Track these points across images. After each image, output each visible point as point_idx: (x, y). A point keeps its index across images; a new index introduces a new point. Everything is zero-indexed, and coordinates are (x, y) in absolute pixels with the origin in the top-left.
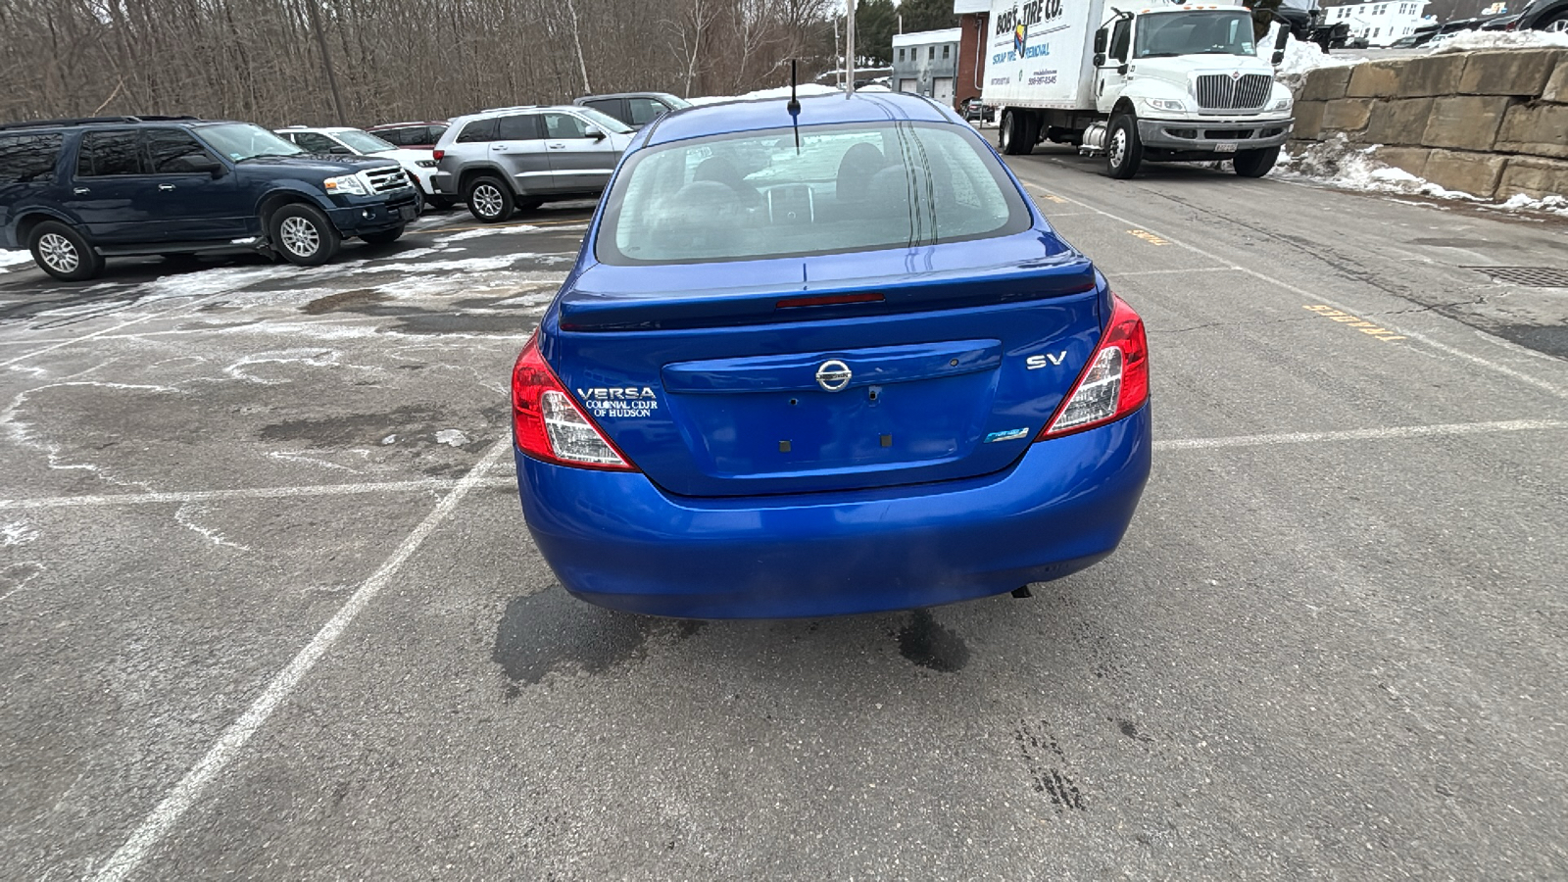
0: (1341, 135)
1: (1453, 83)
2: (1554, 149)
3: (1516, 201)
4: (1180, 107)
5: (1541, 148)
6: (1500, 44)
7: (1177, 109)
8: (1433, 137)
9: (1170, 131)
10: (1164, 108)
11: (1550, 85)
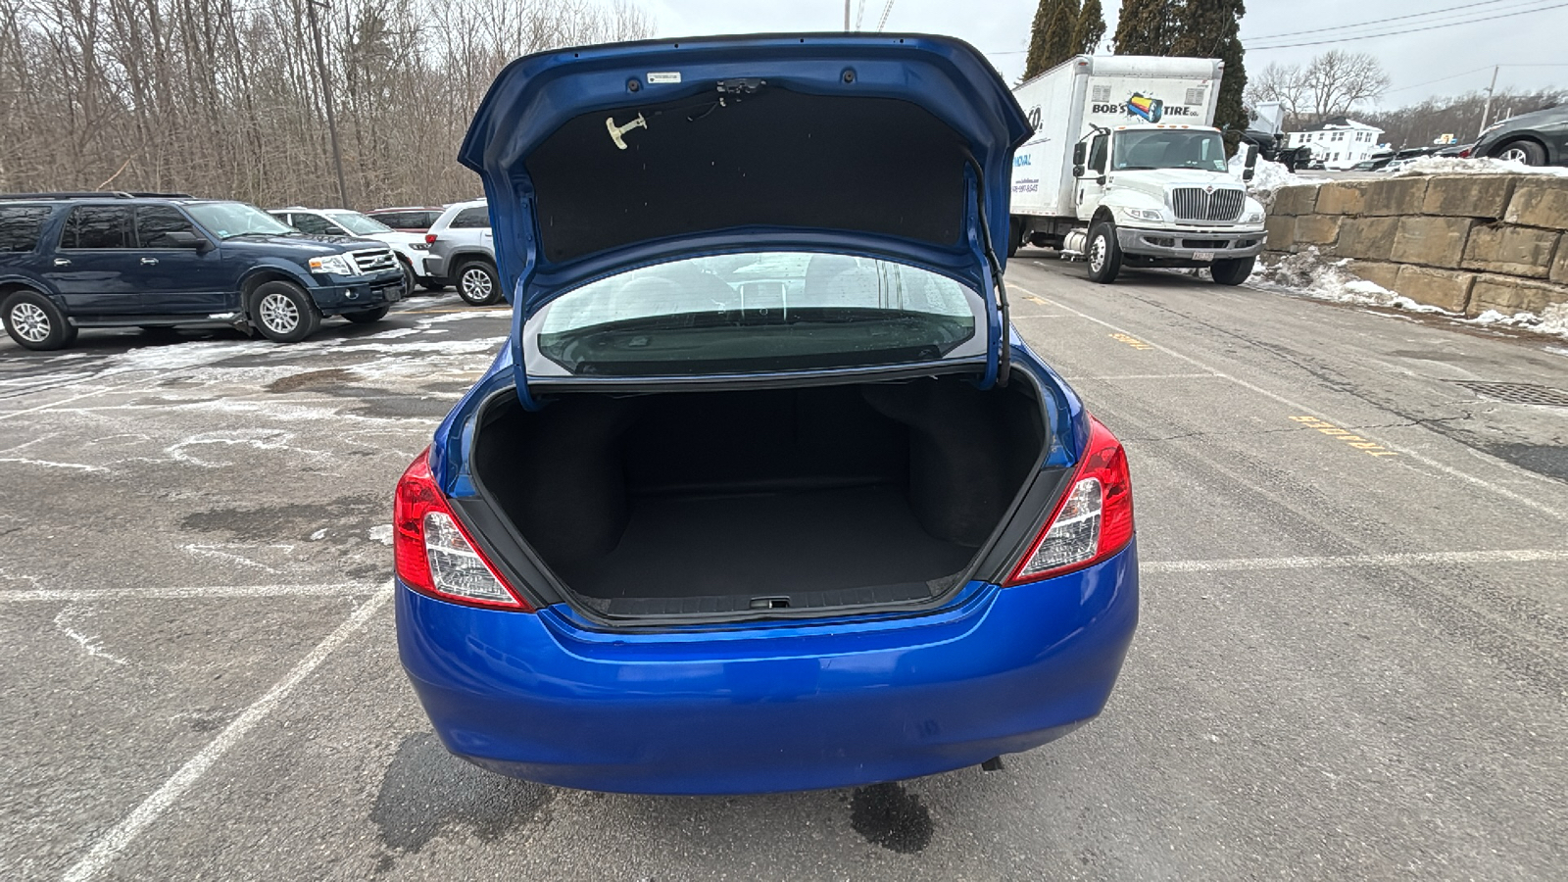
0: (1312, 248)
1: (1416, 204)
2: (1521, 269)
3: (1487, 317)
4: (1158, 218)
5: (1506, 268)
6: (1459, 169)
7: (1155, 219)
8: (1400, 253)
9: (1148, 239)
10: (1142, 217)
11: (1511, 208)
